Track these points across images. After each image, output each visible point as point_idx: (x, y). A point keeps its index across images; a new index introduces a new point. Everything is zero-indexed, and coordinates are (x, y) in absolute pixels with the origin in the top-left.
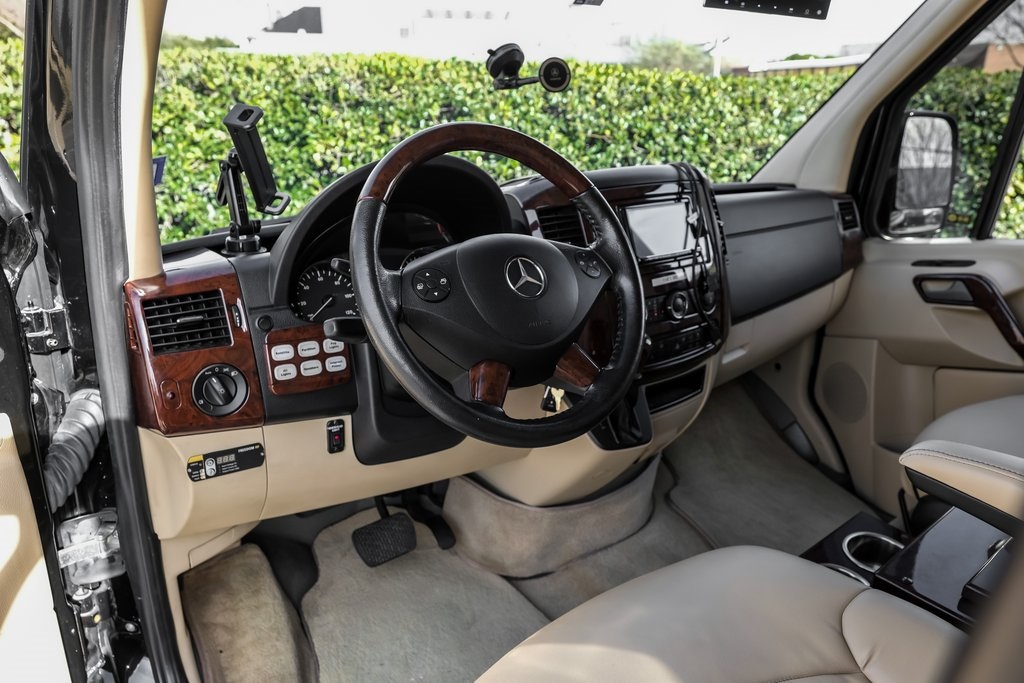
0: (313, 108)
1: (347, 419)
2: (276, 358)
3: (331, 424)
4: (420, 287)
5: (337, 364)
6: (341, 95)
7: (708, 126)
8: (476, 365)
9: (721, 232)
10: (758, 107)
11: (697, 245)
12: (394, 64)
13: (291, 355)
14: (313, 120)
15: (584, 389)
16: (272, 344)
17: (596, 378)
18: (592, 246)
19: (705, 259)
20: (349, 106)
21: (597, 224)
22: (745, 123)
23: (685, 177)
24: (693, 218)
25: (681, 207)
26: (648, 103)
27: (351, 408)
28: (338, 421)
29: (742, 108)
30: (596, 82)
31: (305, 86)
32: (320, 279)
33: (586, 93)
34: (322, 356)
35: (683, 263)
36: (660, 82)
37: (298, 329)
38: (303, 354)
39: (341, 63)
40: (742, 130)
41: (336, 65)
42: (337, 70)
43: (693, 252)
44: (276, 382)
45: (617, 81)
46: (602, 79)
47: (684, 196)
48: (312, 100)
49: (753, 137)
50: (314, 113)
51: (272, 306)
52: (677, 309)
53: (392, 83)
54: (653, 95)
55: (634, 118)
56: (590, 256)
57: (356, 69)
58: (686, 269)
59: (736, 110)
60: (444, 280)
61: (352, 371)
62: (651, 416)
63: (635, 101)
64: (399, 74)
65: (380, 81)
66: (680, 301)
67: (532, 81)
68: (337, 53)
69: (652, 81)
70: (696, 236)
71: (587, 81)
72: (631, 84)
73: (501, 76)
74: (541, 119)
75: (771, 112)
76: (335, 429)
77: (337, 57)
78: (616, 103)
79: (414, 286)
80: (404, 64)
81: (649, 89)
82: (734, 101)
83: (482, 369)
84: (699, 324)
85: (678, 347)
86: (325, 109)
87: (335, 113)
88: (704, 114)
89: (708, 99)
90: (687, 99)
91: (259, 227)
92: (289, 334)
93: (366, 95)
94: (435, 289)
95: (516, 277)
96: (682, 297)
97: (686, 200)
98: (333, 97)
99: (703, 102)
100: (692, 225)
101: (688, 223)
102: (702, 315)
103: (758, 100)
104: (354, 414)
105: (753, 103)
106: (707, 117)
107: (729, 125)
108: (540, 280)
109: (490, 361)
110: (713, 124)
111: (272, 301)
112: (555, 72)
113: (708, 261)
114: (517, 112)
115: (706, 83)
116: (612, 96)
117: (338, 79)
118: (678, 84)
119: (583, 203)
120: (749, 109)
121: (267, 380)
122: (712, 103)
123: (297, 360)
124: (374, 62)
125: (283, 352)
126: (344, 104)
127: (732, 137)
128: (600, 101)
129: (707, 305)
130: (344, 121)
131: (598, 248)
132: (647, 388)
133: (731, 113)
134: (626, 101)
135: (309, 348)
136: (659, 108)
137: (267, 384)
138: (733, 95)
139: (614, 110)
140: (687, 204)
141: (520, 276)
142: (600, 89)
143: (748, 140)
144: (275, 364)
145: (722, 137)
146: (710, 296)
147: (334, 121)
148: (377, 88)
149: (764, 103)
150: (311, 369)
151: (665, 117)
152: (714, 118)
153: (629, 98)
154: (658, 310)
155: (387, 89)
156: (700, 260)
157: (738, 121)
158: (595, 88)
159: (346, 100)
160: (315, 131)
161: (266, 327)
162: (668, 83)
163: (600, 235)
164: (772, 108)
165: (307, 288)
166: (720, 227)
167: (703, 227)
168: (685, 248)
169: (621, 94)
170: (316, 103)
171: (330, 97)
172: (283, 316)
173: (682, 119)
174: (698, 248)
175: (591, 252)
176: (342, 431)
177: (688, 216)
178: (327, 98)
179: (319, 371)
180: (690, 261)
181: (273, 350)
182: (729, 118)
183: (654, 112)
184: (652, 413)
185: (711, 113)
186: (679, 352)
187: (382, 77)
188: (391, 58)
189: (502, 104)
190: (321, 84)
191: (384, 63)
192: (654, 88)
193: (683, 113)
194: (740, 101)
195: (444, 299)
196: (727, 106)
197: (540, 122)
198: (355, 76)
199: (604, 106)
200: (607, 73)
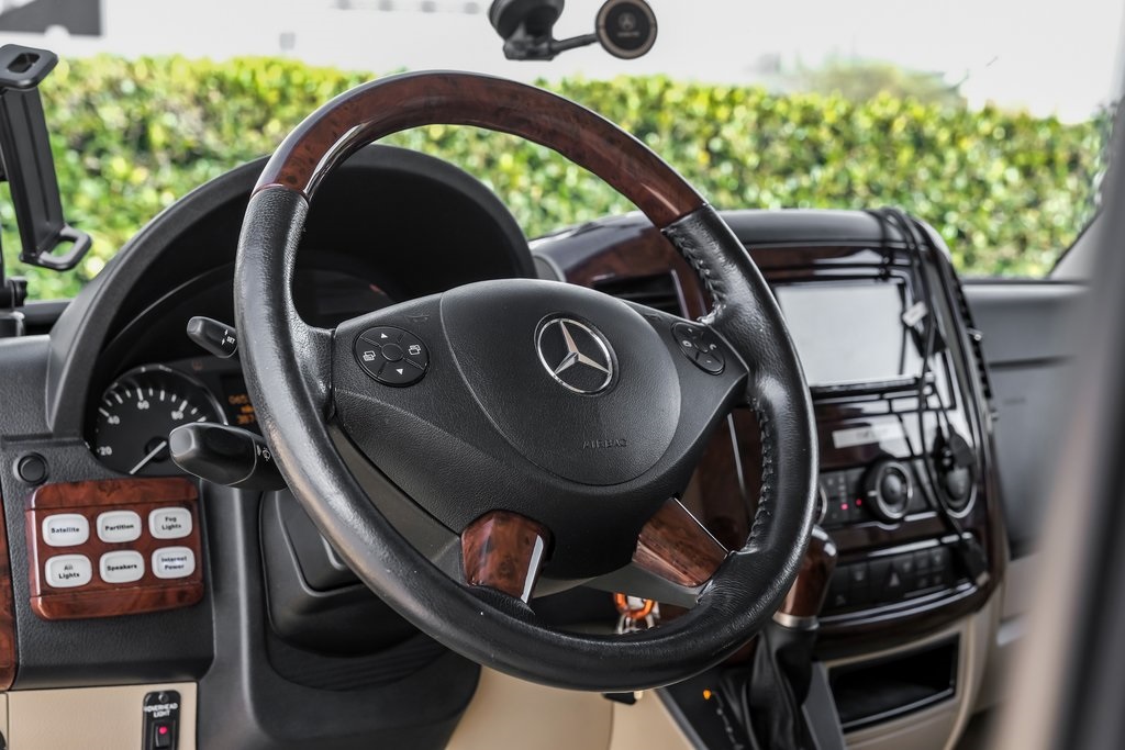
0: (91, 162)
1: (188, 691)
2: (52, 540)
3: (153, 699)
4: (368, 357)
5: (176, 564)
6: (157, 136)
7: (955, 208)
8: (476, 521)
9: (978, 354)
10: (1062, 168)
11: (926, 369)
12: (275, 77)
13: (81, 537)
14: (90, 189)
15: (695, 591)
16: (44, 510)
17: (718, 569)
18: (707, 320)
19: (947, 403)
20: (174, 161)
21: (717, 276)
22: (1035, 204)
23: (896, 234)
24: (915, 314)
25: (889, 291)
26: (822, 161)
27: (197, 665)
28: (167, 693)
29: (1027, 172)
30: (710, 118)
31: (80, 120)
32: (143, 405)
33: (687, 140)
34: (146, 545)
35: (898, 405)
36: (847, 118)
37: (100, 485)
38: (107, 536)
39: (160, 75)
40: (1030, 218)
41: (150, 76)
42: (148, 87)
43: (918, 383)
44: (47, 591)
45: (754, 116)
46: (722, 113)
47: (895, 272)
48: (92, 147)
49: (1053, 231)
50: (95, 174)
51: (48, 436)
52: (890, 499)
53: (269, 114)
54: (831, 145)
55: (794, 193)
56: (704, 335)
57: (191, 86)
58: (906, 417)
59: (1014, 176)
60: (415, 349)
61: (204, 580)
62: (844, 738)
63: (793, 157)
64: (284, 98)
65: (242, 110)
66: (894, 482)
67: (583, 41)
68: (151, 54)
69: (830, 117)
70: (922, 352)
71: (690, 117)
72: (785, 120)
73: (519, 34)
74: (589, 192)
75: (1090, 182)
76: (161, 711)
77: (149, 62)
78: (752, 160)
79: (357, 355)
80: (297, 78)
81: (824, 134)
82: (1010, 159)
83: (489, 528)
84: (939, 536)
85: (895, 581)
86: (118, 164)
87: (140, 175)
88: (944, 185)
89: (951, 156)
90: (906, 155)
91: (24, 295)
92: (81, 494)
93: (211, 140)
94: (397, 362)
95: (557, 353)
96: (899, 474)
97: (900, 281)
98: (138, 141)
99: (942, 159)
100: (913, 330)
101: (906, 327)
102: (943, 517)
103: (1062, 155)
104: (202, 681)
105: (1050, 163)
106: (952, 190)
107: (1000, 207)
108: (605, 365)
109: (504, 513)
110: (965, 204)
111: (51, 426)
112: (627, 21)
113: (953, 407)
114: (540, 177)
115: (944, 123)
116: (743, 145)
117: (150, 106)
118: (885, 126)
119: (687, 236)
120: (1043, 175)
121: (29, 586)
122: (963, 162)
123: (94, 549)
124: (231, 73)
125: (65, 528)
126: (162, 157)
127: (1009, 232)
128: (717, 158)
129: (954, 498)
130: (160, 190)
131: (718, 324)
132: (832, 671)
133: (1005, 183)
134: (775, 156)
135: (119, 524)
136: (846, 171)
137: (28, 597)
138: (1010, 146)
139: (749, 177)
140: (902, 287)
141: (565, 351)
142: (716, 134)
143: (1043, 237)
144: (47, 552)
145: (986, 232)
146: (959, 476)
147: (138, 190)
148: (236, 123)
149: (1074, 163)
150: (123, 569)
151: (860, 189)
152: (968, 192)
153: (780, 152)
154: (849, 496)
155: (259, 127)
156: (933, 402)
157: (1020, 199)
158: (709, 129)
159: (167, 147)
160: (94, 211)
161: (35, 476)
162: (863, 123)
163: (721, 299)
164: (1091, 172)
165: (114, 420)
166: (975, 343)
167: (937, 333)
168: (901, 371)
169: (763, 142)
170: (100, 153)
171: (134, 143)
172: (72, 458)
173: (897, 194)
174: (929, 376)
175: (706, 329)
176: (175, 715)
177: (904, 311)
178: (125, 143)
179: (137, 574)
180: (913, 403)
181: (46, 523)
182: (999, 192)
183: (835, 180)
184: (846, 731)
185: (961, 182)
186: (897, 596)
187: (247, 102)
188: (269, 66)
189: (506, 161)
190: (112, 115)
191: (254, 75)
192: (835, 131)
193: (899, 182)
194: (1022, 159)
195: (418, 381)
196: (996, 170)
197: (589, 198)
198: (186, 100)
199: (726, 169)
200: (731, 101)
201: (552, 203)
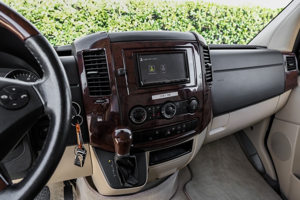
7: (248, 25)
14: (110, 19)
20: (122, 14)
26: (226, 16)
29: (263, 18)
30: (208, 8)
31: (109, 8)
33: (204, 12)
36: (232, 8)
39: (122, 1)
41: (120, 1)
42: (120, 3)
45: (216, 8)
46: (210, 7)
48: (111, 12)
50: (110, 16)
52: (168, 113)
53: (137, 7)
54: (228, 13)
55: (220, 21)
57: (126, 3)
59: (260, 19)
63: (222, 15)
64: (140, 4)
65: (133, 6)
66: (171, 108)
69: (229, 8)
71: (205, 8)
72: (221, 9)
74: (186, 20)
78: (214, 15)
81: (228, 11)
85: (169, 133)
88: (247, 20)
90: (241, 15)
93: (128, 11)
99: (248, 16)
110: (250, 24)
116: (213, 13)
117: (119, 6)
118: (239, 9)
122: (251, 16)
126: (120, 14)
127: (257, 29)
136: (230, 18)
138: (261, 14)
139: (213, 18)
142: (209, 10)
145: (253, 29)
148: (132, 8)
151: (232, 21)
152: (251, 22)
153: (219, 14)
154: (155, 112)
155: (135, 9)
157: (260, 23)
158: (207, 10)
159: (121, 12)
160: (110, 22)
162: (235, 9)
169: (217, 12)
173: (238, 22)
182: (257, 22)
183: (228, 19)
185: (250, 20)
190: (114, 7)
192: (230, 10)
193: (239, 20)
194: (262, 16)
196: (257, 18)
199: (209, 17)
200: (213, 5)
201: (179, 22)
